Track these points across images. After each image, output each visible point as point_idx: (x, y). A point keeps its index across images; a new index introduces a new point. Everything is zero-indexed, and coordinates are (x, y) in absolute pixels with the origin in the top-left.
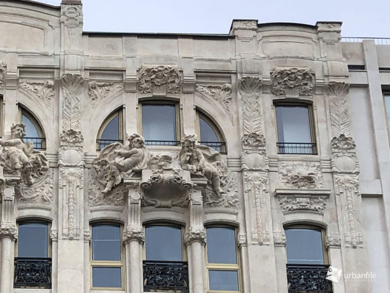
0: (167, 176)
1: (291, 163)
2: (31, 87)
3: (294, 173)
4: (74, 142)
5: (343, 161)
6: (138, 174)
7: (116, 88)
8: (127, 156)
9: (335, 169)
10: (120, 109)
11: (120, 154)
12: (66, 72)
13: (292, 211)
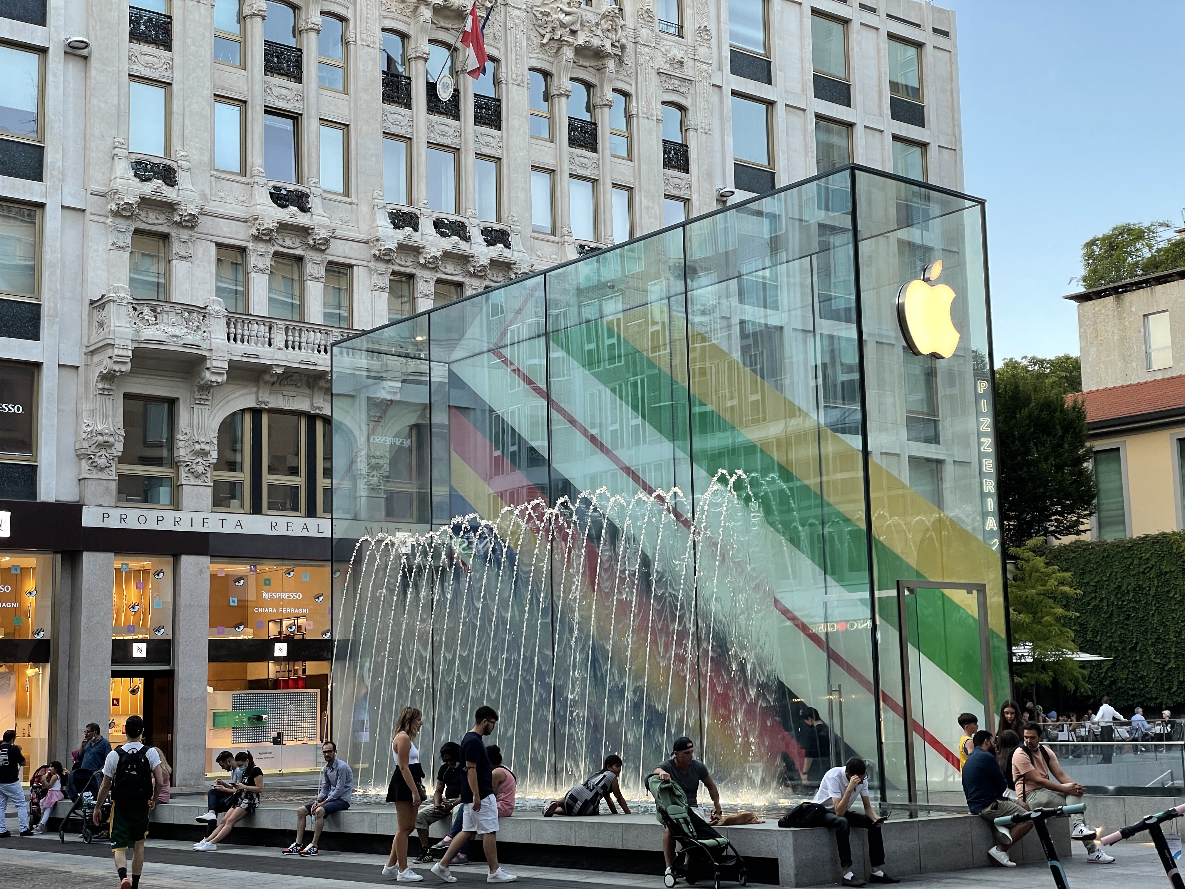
0: (595, 41)
1: (669, 44)
3: (671, 54)
5: (703, 51)
6: (573, 32)
8: (567, 14)
9: (696, 57)
11: (561, 10)
13: (668, 90)
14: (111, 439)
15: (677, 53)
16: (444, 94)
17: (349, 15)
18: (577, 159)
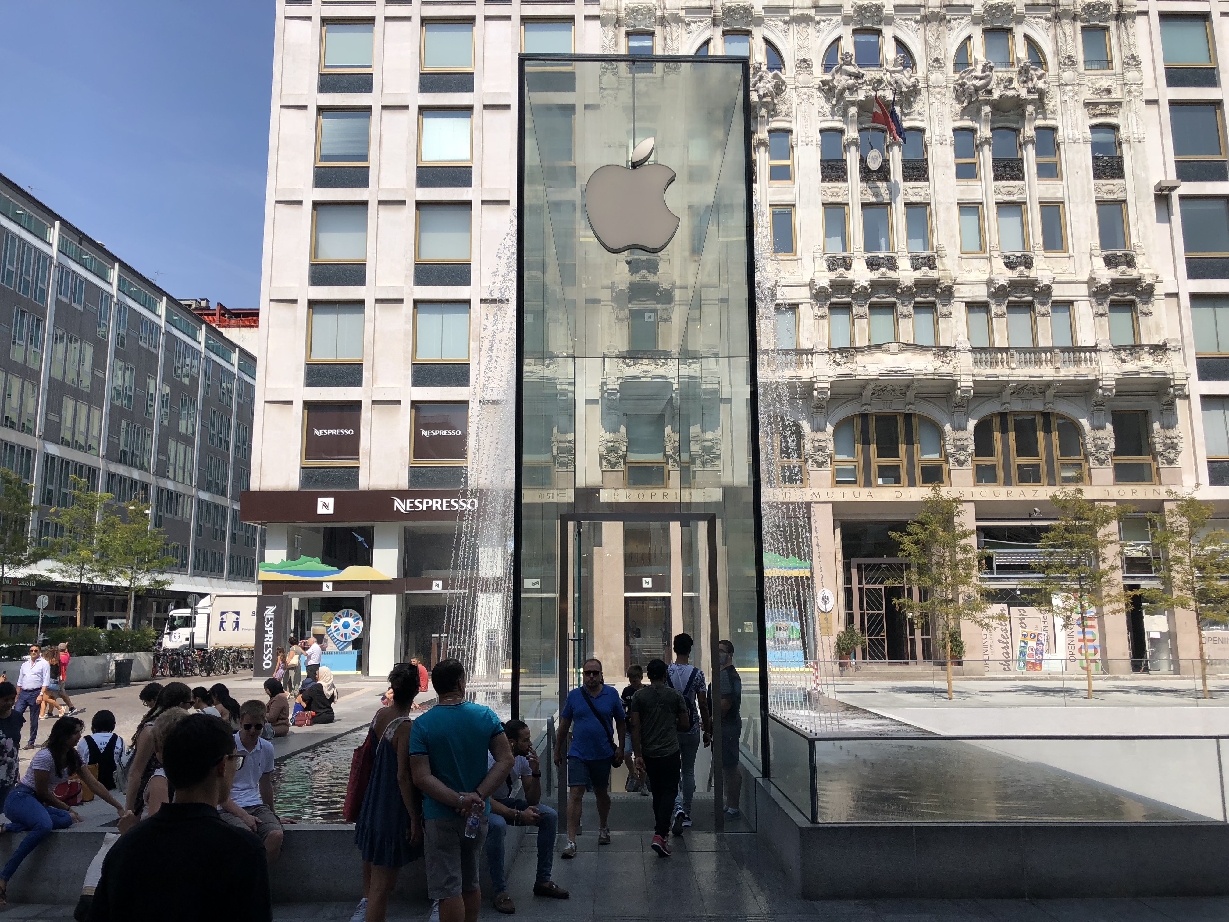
0: (1011, 93)
1: (1094, 77)
2: (903, 22)
3: (1097, 86)
4: (939, 67)
5: (1132, 75)
6: (990, 92)
7: (966, 20)
8: (981, 79)
9: (1125, 82)
10: (969, 38)
11: (976, 78)
12: (931, 10)
13: (1096, 116)
14: (616, 445)
15: (1104, 83)
16: (874, 165)
17: (792, 126)
18: (1002, 190)
